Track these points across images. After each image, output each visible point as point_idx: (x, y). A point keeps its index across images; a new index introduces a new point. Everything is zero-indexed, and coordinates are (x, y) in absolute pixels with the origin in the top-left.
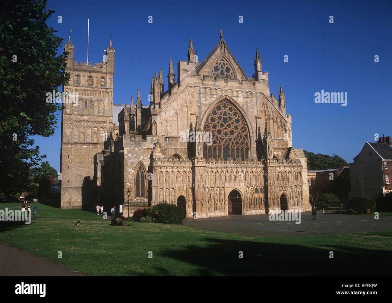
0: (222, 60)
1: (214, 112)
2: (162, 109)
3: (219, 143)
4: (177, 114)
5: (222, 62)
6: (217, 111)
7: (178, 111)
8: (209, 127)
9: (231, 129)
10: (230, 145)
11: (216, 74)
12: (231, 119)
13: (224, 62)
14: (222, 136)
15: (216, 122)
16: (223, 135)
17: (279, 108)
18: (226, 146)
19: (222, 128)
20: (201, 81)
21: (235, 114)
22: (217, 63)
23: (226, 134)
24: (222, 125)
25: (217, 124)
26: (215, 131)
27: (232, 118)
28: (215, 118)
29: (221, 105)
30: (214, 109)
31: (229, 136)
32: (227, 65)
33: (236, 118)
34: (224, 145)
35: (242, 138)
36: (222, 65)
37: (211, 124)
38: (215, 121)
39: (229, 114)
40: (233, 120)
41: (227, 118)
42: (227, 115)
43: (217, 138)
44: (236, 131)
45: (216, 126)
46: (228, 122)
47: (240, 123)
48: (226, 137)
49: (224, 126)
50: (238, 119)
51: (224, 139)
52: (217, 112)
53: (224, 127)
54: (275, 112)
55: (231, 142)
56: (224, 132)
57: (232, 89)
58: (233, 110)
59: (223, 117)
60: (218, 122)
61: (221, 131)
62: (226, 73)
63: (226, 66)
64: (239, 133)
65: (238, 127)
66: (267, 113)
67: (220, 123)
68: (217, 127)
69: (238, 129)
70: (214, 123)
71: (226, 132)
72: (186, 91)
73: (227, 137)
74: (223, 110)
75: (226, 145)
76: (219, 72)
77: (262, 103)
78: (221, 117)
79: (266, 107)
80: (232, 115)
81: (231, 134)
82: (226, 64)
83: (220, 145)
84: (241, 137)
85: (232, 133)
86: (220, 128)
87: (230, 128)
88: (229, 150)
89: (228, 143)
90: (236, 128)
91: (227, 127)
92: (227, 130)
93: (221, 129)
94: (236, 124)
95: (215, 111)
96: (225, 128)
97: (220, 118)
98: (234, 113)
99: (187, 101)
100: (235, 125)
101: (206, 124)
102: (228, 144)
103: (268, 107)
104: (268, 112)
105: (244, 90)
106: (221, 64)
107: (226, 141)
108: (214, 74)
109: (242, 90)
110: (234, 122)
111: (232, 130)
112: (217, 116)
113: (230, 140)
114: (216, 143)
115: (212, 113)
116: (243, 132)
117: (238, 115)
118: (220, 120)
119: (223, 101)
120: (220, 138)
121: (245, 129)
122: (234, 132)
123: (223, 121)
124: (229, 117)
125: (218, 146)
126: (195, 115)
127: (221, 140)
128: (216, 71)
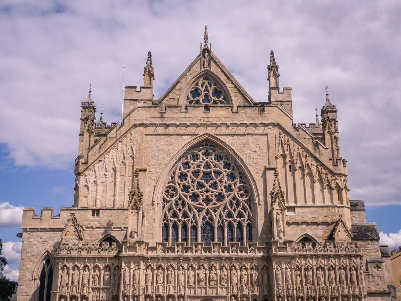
0: (206, 79)
1: (186, 165)
2: (89, 164)
3: (194, 217)
4: (115, 170)
5: (206, 82)
6: (192, 161)
7: (117, 166)
8: (175, 189)
9: (219, 190)
10: (216, 219)
11: (194, 103)
12: (218, 173)
13: (210, 81)
14: (200, 204)
15: (189, 179)
16: (202, 202)
17: (315, 150)
18: (207, 222)
19: (200, 190)
20: (159, 115)
21: (227, 165)
22: (197, 84)
23: (208, 200)
24: (200, 185)
25: (191, 184)
26: (186, 197)
27: (221, 173)
28: (186, 175)
29: (200, 151)
30: (187, 158)
32: (215, 86)
33: (229, 171)
34: (203, 219)
35: (241, 206)
36: (206, 87)
37: (179, 184)
38: (186, 179)
39: (215, 166)
40: (222, 175)
41: (210, 172)
42: (210, 168)
43: (190, 209)
44: (228, 194)
45: (189, 187)
46: (212, 179)
47: (237, 180)
48: (207, 205)
49: (204, 187)
50: (232, 174)
51: (203, 209)
52: (191, 164)
53: (204, 189)
54: (306, 157)
55: (217, 213)
56: (204, 197)
57: (218, 123)
58: (222, 158)
60: (193, 181)
61: (198, 196)
63: (213, 87)
64: (234, 198)
65: (233, 187)
66: (288, 158)
67: (196, 183)
68: (190, 190)
69: (231, 190)
70: (185, 182)
71: (207, 197)
72: (132, 133)
73: (210, 206)
74: (203, 159)
75: (207, 220)
76: (201, 98)
77: (277, 142)
78: (199, 171)
79: (285, 147)
80: (222, 167)
81: (217, 200)
82: (213, 85)
83: (194, 221)
84: (238, 204)
85: (220, 197)
86: (196, 191)
87: (216, 189)
88: (212, 228)
89: (211, 215)
90: (229, 188)
91: (210, 189)
92: (209, 194)
93: (198, 192)
94: (229, 182)
95: (188, 163)
96: (207, 191)
97: (196, 173)
98: (225, 163)
99: (134, 148)
100: (227, 184)
101: (170, 184)
102: (211, 219)
103: (291, 148)
104: (291, 157)
105: (241, 122)
106: (204, 86)
107: (207, 213)
108: (191, 103)
109: (238, 123)
110: (225, 179)
112: (192, 169)
113: (215, 211)
114: (188, 217)
115: (181, 165)
116: (242, 196)
117: (231, 167)
118: (197, 177)
119: (204, 144)
120: (196, 209)
121: (246, 190)
122: (223, 197)
123: (201, 179)
124: (214, 172)
125: (192, 222)
126: (146, 170)
127: (198, 211)
128: (195, 98)
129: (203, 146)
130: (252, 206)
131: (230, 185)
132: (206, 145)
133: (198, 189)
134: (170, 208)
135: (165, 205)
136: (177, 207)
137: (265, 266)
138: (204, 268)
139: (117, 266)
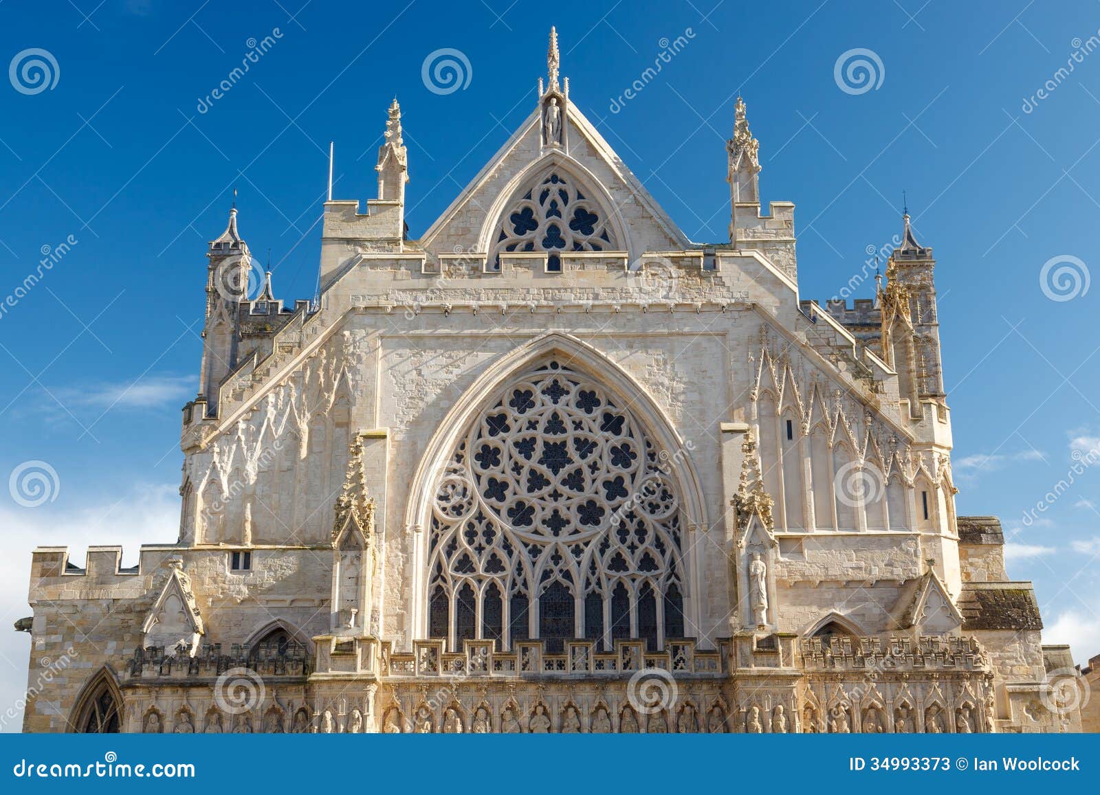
0: (554, 179)
1: (498, 424)
2: (223, 420)
3: (520, 569)
5: (554, 188)
6: (513, 414)
9: (588, 493)
10: (581, 572)
12: (585, 447)
13: (563, 187)
15: (506, 464)
16: (542, 527)
18: (557, 583)
19: (536, 494)
20: (419, 284)
21: (612, 423)
22: (529, 197)
23: (556, 523)
24: (536, 481)
25: (510, 477)
26: (498, 512)
27: (595, 444)
28: (497, 451)
29: (536, 383)
30: (500, 404)
31: (576, 532)
32: (580, 196)
33: (617, 441)
34: (546, 574)
35: (650, 537)
36: (554, 204)
37: (478, 476)
38: (497, 463)
39: (578, 425)
40: (596, 451)
41: (564, 443)
42: (564, 430)
43: (507, 547)
44: (613, 503)
45: (505, 485)
46: (570, 461)
47: (639, 463)
48: (556, 534)
49: (548, 483)
50: (626, 446)
51: (544, 545)
52: (509, 421)
53: (549, 488)
54: (835, 397)
55: (585, 558)
56: (549, 512)
57: (588, 303)
58: (598, 403)
59: (546, 444)
60: (517, 468)
61: (532, 510)
62: (569, 235)
63: (573, 202)
64: (631, 516)
65: (628, 483)
67: (525, 471)
68: (508, 493)
69: (624, 493)
70: (495, 471)
71: (556, 512)
73: (565, 536)
74: (543, 407)
75: (557, 576)
76: (538, 235)
77: (753, 355)
78: (533, 440)
79: (776, 370)
80: (596, 427)
81: (582, 523)
82: (572, 195)
83: (519, 579)
84: (641, 532)
85: (591, 513)
86: (524, 494)
87: (581, 489)
88: (572, 598)
89: (568, 563)
90: (616, 487)
91: (565, 490)
92: (561, 504)
93: (531, 499)
94: (618, 470)
95: (503, 417)
96: (556, 495)
97: (526, 447)
98: (607, 417)
99: (349, 375)
100: (611, 476)
101: (453, 478)
102: (567, 575)
104: (793, 397)
106: (548, 201)
107: (556, 558)
109: (643, 303)
110: (607, 460)
111: (591, 503)
112: (512, 437)
113: (577, 551)
114: (503, 569)
115: (485, 424)
116: (653, 508)
117: (624, 427)
118: (528, 457)
119: (548, 364)
120: (526, 545)
121: (665, 492)
122: (601, 511)
123: (541, 462)
124: (577, 440)
125: (514, 584)
126: (384, 437)
127: (530, 552)
128: (523, 233)
129: (545, 368)
130: (682, 535)
131: (620, 480)
132: (555, 365)
133: (530, 490)
134: (452, 546)
135: (437, 535)
136: (470, 542)
137: (717, 705)
138: (545, 713)
139: (302, 710)
